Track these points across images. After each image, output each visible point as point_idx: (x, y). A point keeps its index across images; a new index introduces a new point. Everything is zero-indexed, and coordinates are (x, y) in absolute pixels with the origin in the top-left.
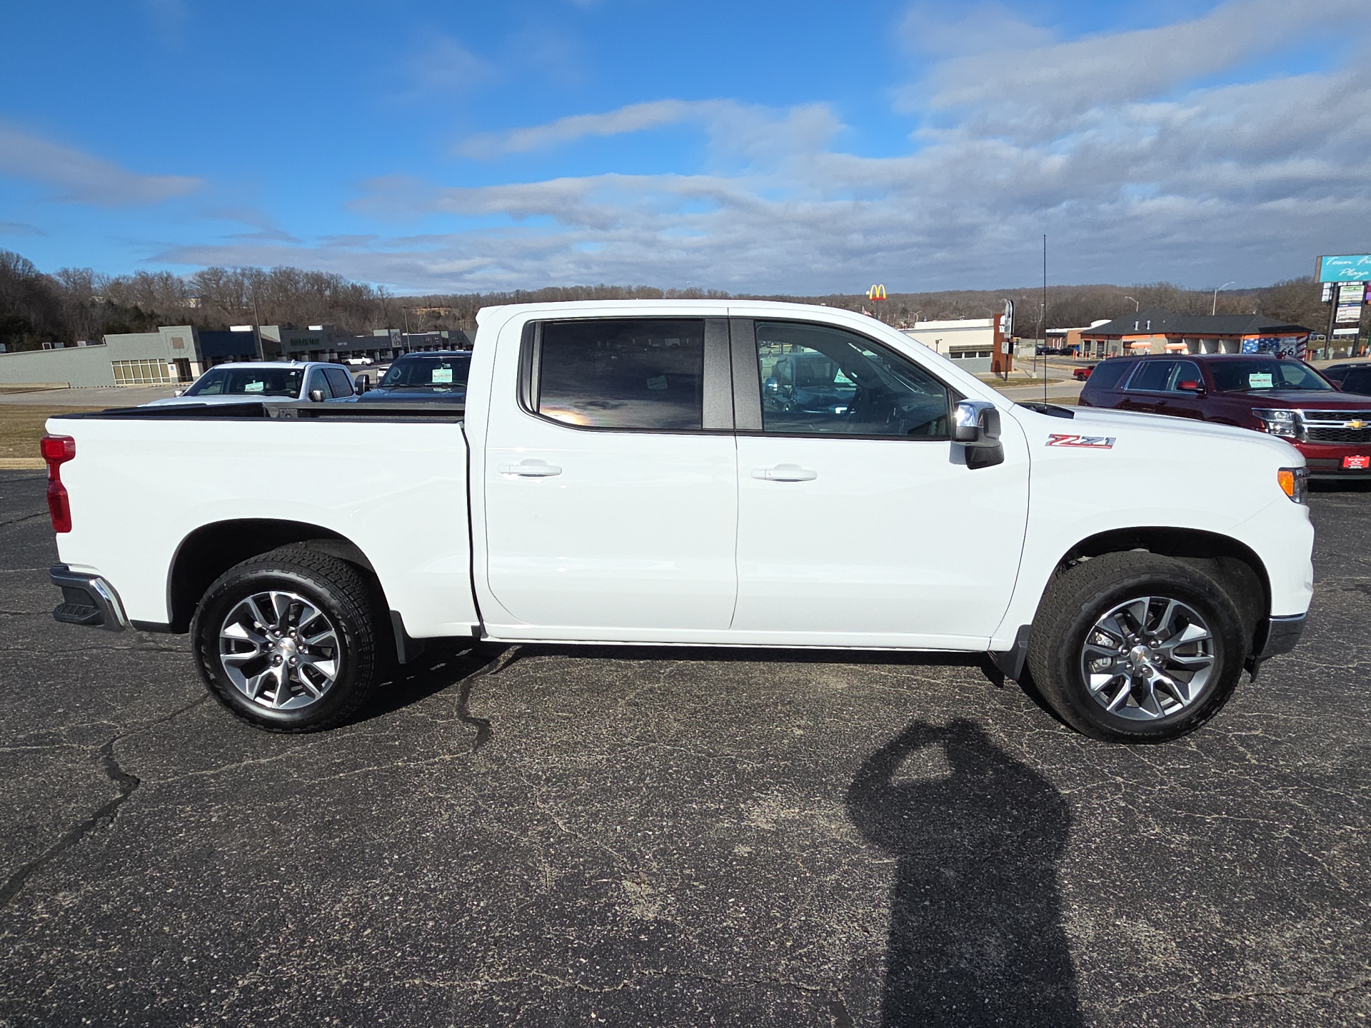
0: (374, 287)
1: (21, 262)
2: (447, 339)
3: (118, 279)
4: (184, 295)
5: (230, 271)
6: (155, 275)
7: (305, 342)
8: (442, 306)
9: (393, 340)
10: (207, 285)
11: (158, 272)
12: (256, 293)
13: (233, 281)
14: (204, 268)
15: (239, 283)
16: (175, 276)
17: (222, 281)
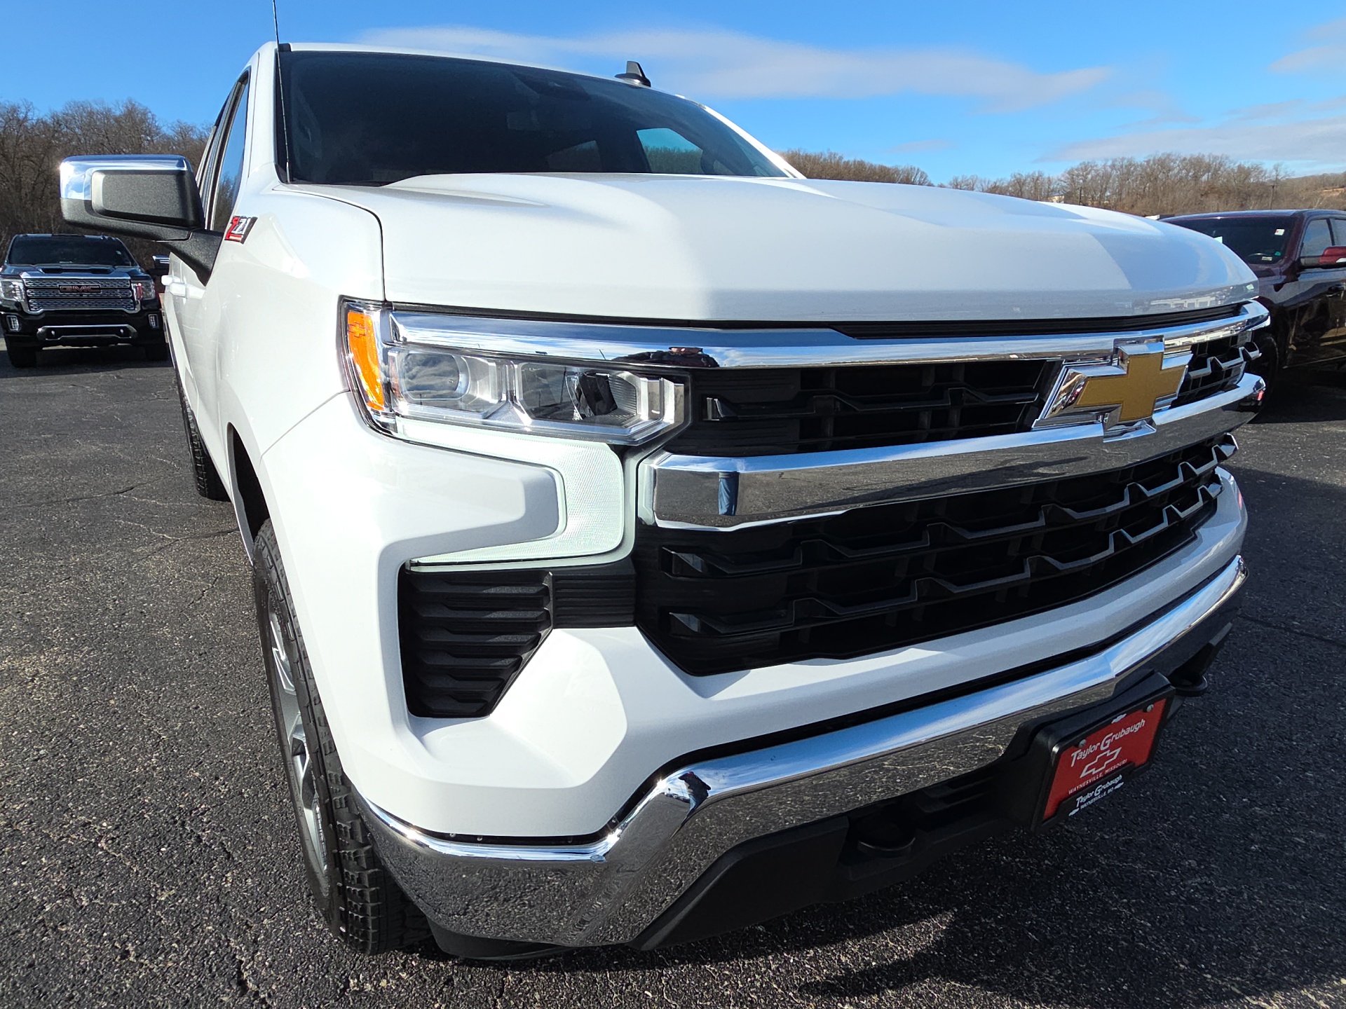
0: (1268, 167)
3: (995, 183)
4: (1050, 193)
5: (1100, 164)
6: (1028, 176)
10: (1073, 181)
11: (1031, 173)
12: (1121, 186)
13: (1101, 174)
14: (1076, 164)
15: (1106, 177)
16: (1046, 175)
17: (1090, 176)
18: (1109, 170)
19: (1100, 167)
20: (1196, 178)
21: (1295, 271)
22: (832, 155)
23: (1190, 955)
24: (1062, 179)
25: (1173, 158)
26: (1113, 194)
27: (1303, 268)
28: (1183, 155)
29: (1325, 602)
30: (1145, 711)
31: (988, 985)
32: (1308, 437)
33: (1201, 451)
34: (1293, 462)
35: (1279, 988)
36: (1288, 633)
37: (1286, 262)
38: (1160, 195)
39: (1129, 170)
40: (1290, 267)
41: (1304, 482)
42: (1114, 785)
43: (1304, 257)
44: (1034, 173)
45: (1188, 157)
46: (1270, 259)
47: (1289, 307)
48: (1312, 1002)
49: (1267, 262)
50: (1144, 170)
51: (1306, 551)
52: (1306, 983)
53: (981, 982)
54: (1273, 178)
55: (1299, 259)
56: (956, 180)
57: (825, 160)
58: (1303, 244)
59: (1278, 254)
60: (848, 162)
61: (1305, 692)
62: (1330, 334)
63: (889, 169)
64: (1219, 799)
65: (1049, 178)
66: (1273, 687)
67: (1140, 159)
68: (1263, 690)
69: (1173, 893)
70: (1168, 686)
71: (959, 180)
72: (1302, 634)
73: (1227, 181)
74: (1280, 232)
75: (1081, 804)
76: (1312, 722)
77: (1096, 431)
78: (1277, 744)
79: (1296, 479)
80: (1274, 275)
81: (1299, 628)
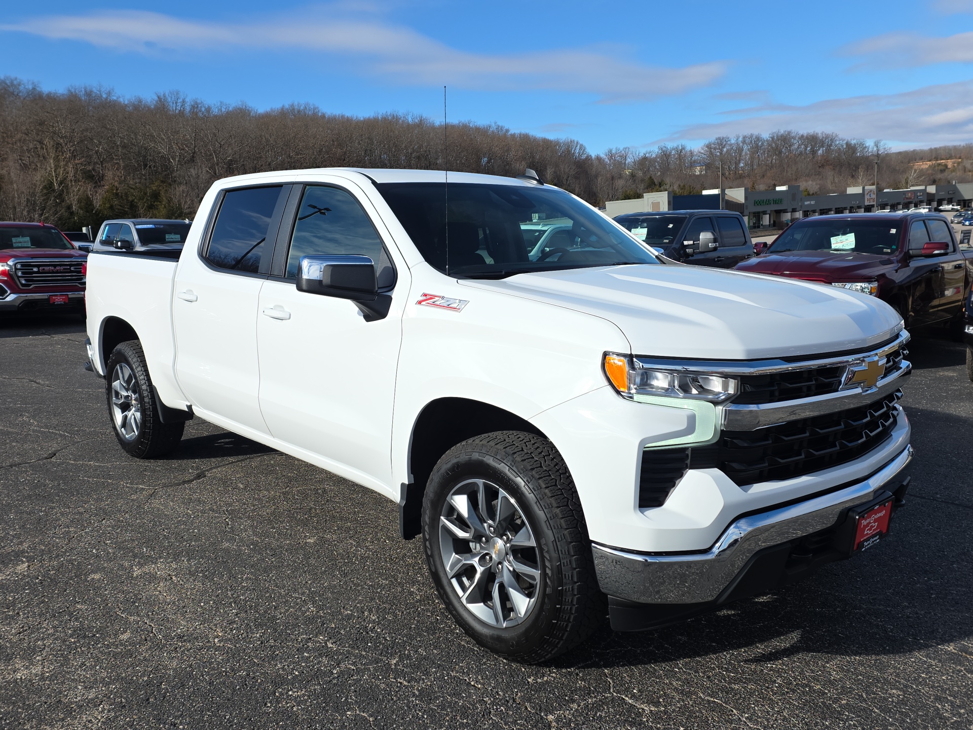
0: (870, 144)
1: (578, 147)
2: (934, 194)
4: (693, 164)
5: (733, 139)
6: (673, 149)
7: (768, 202)
8: (950, 157)
9: (867, 197)
10: (711, 153)
11: (675, 145)
12: (752, 158)
13: (734, 148)
14: (712, 139)
15: (740, 150)
16: (688, 148)
17: (725, 149)
18: (741, 144)
19: (733, 142)
20: (814, 152)
21: (906, 259)
22: (500, 128)
23: (913, 635)
24: (702, 151)
25: (793, 135)
26: (746, 165)
27: (911, 257)
28: (801, 133)
29: (953, 484)
30: (885, 506)
31: (828, 653)
32: (930, 380)
33: (891, 397)
34: (923, 398)
35: (952, 642)
36: (935, 502)
37: (900, 253)
38: (785, 166)
39: (757, 145)
40: (903, 257)
41: (932, 412)
42: (876, 540)
43: (911, 250)
44: (678, 146)
45: (805, 135)
46: (889, 251)
47: (905, 284)
48: (966, 645)
49: (887, 253)
50: (770, 145)
51: (938, 456)
52: (963, 639)
53: (825, 652)
54: (875, 153)
55: (909, 250)
56: (610, 151)
57: (493, 132)
58: (909, 240)
59: (894, 247)
60: (514, 134)
61: (948, 530)
62: (936, 302)
63: (551, 142)
64: (913, 579)
65: (691, 151)
66: (931, 529)
67: (766, 135)
68: (926, 530)
69: (900, 615)
70: (892, 496)
71: (614, 152)
72: (942, 501)
73: (839, 155)
74: (893, 231)
75: (866, 546)
76: (953, 543)
77: (859, 390)
78: (937, 554)
79: (926, 410)
80: (893, 263)
81: (941, 498)
